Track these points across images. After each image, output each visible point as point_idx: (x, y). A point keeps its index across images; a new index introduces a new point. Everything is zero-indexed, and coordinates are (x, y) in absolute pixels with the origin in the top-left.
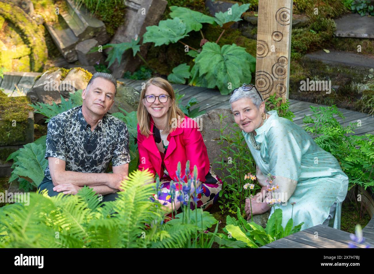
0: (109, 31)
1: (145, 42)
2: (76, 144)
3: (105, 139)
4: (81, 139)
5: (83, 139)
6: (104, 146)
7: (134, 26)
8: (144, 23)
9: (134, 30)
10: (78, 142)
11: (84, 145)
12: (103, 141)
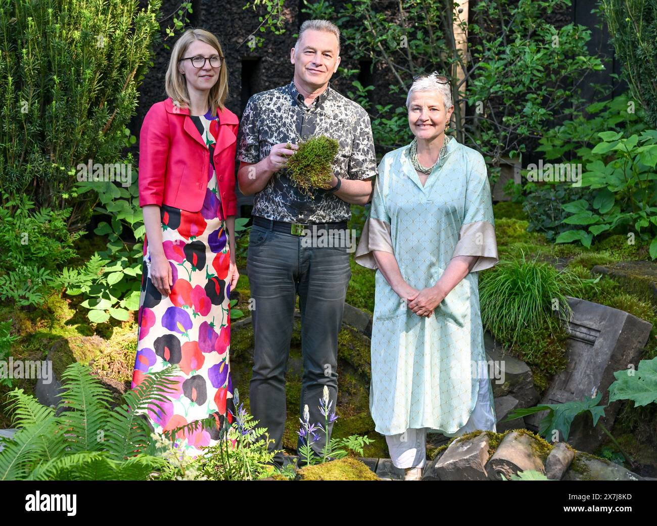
0: (538, 382)
1: (613, 399)
2: (284, 125)
3: (329, 121)
4: (292, 116)
5: (295, 118)
6: (326, 130)
7: (588, 372)
8: (609, 365)
9: (589, 378)
10: (288, 121)
11: (296, 126)
12: (325, 123)
